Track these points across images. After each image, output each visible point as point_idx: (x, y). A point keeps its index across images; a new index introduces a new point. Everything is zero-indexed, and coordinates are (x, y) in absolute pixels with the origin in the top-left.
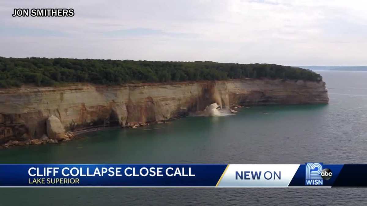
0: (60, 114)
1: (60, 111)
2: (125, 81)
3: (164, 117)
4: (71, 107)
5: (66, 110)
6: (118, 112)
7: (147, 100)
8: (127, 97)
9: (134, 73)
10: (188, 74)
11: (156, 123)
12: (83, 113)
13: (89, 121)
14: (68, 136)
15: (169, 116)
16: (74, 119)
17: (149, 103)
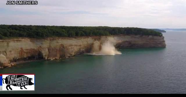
0: (6, 54)
1: (6, 52)
2: (47, 36)
3: (70, 54)
4: (13, 50)
5: (11, 51)
6: (43, 52)
7: (61, 46)
8: (49, 45)
9: (54, 32)
10: (85, 33)
11: (65, 58)
12: (22, 53)
13: (25, 57)
14: (11, 65)
15: (73, 54)
16: (16, 56)
17: (62, 47)
